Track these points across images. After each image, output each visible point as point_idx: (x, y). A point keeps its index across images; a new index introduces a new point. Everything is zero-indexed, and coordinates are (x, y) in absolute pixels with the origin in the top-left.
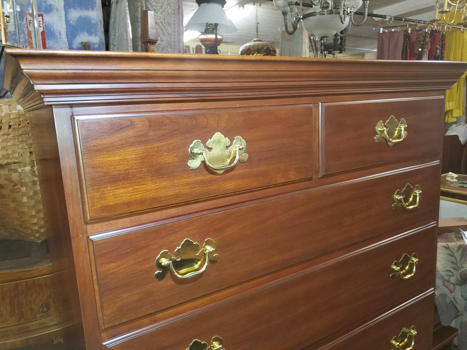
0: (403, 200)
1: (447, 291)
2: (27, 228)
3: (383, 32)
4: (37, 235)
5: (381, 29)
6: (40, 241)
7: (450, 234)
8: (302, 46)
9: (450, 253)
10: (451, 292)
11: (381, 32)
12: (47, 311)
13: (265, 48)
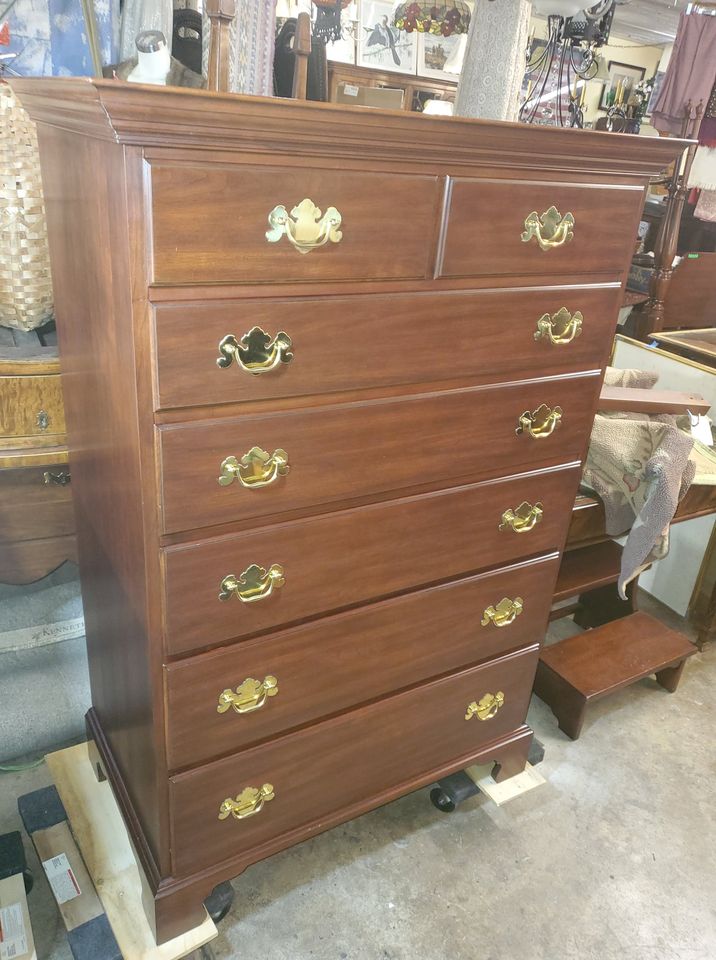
0: (550, 330)
1: (624, 488)
2: (9, 305)
3: (692, 12)
4: (24, 319)
5: (690, 6)
6: (28, 330)
7: (670, 416)
8: (515, 25)
9: (648, 436)
10: (631, 491)
11: (688, 12)
12: (46, 427)
13: (448, 9)
